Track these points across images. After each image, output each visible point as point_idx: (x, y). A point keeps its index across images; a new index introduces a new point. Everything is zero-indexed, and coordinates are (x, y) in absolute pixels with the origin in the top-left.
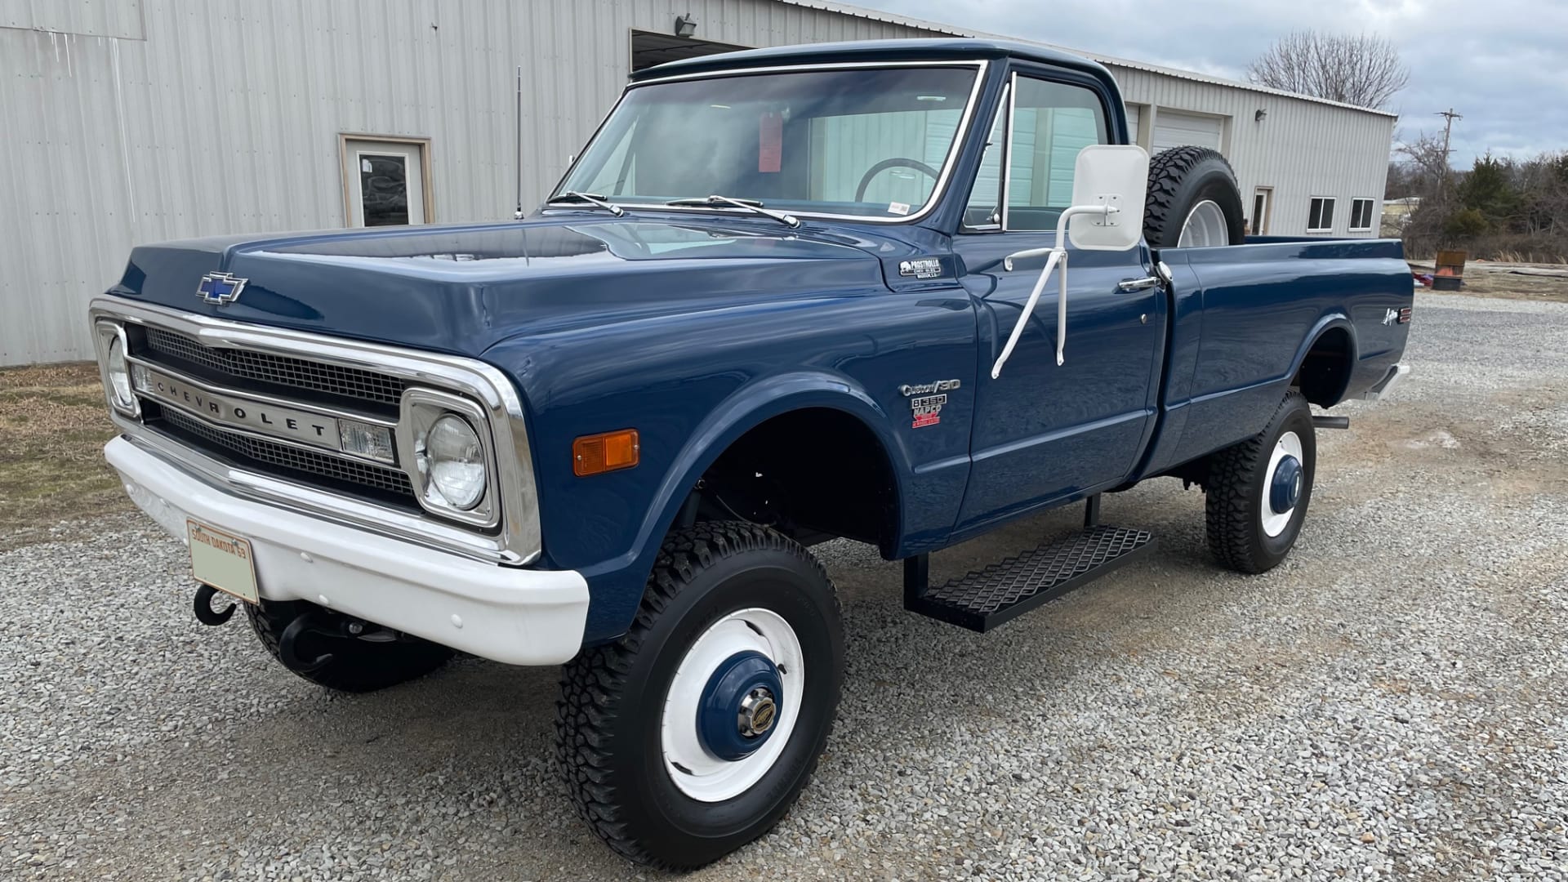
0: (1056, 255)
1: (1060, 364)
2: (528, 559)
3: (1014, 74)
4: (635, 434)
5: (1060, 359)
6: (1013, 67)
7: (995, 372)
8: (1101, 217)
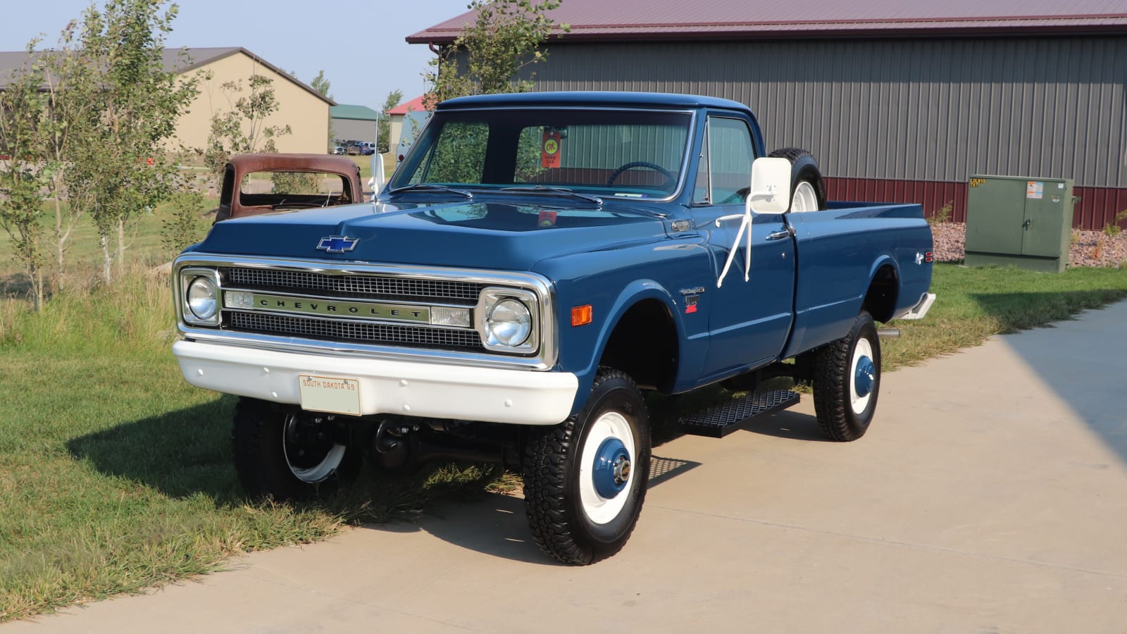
0: (747, 219)
1: (747, 281)
2: (550, 368)
3: (708, 116)
4: (591, 307)
5: (747, 278)
6: (708, 113)
7: (719, 284)
8: (769, 198)
